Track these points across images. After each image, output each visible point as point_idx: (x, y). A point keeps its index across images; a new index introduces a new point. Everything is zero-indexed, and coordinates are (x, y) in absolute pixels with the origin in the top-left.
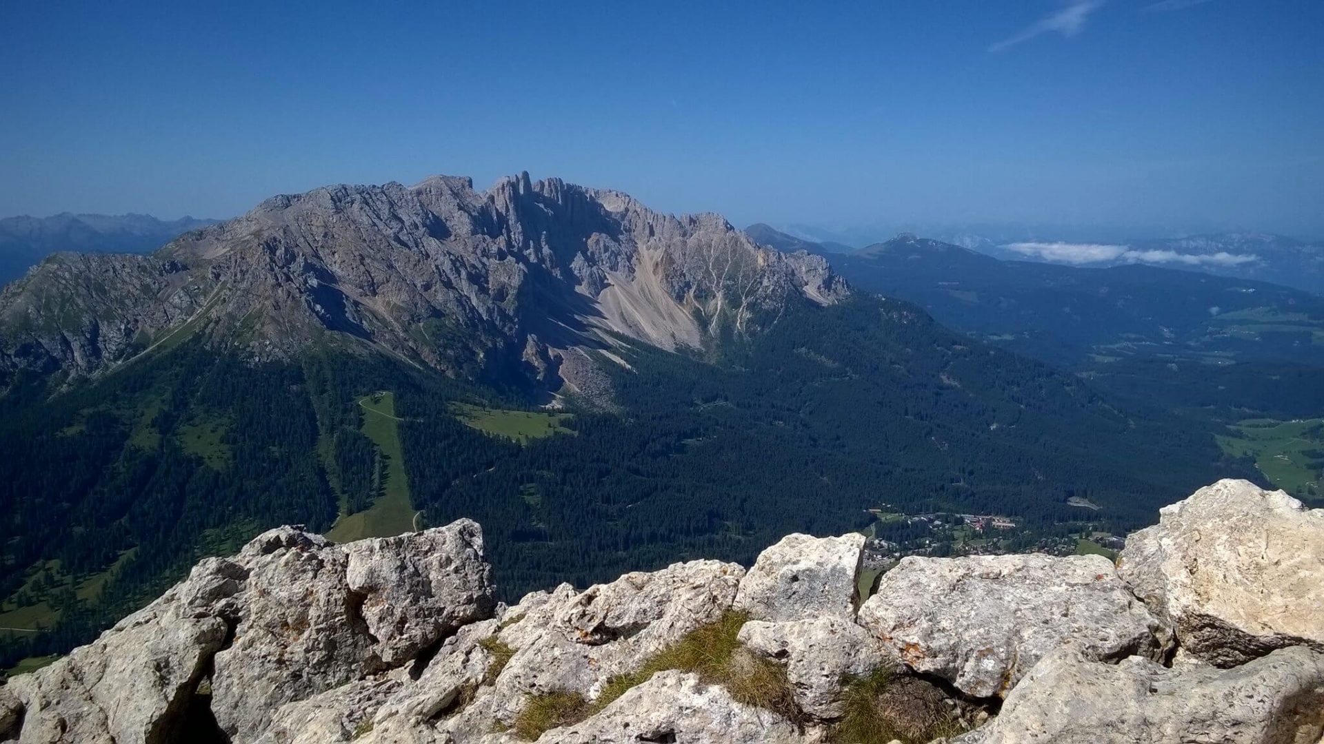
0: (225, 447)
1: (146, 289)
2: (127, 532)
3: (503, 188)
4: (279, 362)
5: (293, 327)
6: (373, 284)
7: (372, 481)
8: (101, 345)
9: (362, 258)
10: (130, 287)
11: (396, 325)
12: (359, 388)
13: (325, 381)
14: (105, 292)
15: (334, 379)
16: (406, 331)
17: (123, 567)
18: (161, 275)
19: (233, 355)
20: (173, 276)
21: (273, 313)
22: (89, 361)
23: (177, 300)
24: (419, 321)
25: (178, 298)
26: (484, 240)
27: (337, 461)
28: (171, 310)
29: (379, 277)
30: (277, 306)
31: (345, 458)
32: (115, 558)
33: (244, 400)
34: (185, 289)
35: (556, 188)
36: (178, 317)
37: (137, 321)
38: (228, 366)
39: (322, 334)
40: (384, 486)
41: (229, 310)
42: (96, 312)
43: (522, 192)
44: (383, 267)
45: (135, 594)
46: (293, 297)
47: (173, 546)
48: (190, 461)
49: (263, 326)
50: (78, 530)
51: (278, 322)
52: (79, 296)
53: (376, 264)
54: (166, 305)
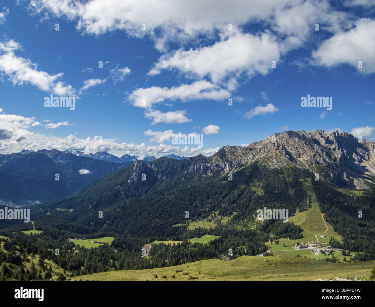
0: (262, 190)
1: (243, 154)
2: (236, 208)
3: (332, 134)
4: (277, 169)
5: (281, 160)
6: (300, 155)
7: (306, 203)
8: (233, 166)
9: (297, 148)
10: (240, 153)
11: (307, 166)
12: (300, 177)
13: (290, 174)
14: (234, 154)
15: (293, 174)
16: (309, 167)
17: (234, 216)
18: (247, 151)
19: (265, 166)
20: (250, 151)
21: (275, 156)
22: (230, 169)
23: (250, 156)
24: (313, 164)
25: (251, 156)
26: (329, 146)
27: (295, 196)
28: (249, 159)
29: (301, 153)
30: (276, 155)
31: (297, 195)
32: (232, 214)
33: (267, 178)
34: (252, 154)
35: (346, 135)
36: (250, 160)
37: (241, 161)
38: (263, 169)
39: (289, 162)
40: (311, 205)
41: (264, 156)
42: (232, 158)
43: (336, 135)
44: (302, 150)
45: (236, 224)
46: (281, 153)
47: (247, 213)
48: (253, 192)
49: (273, 159)
50: (224, 205)
51: (277, 159)
52: (229, 154)
53: (300, 149)
54: (248, 158)
